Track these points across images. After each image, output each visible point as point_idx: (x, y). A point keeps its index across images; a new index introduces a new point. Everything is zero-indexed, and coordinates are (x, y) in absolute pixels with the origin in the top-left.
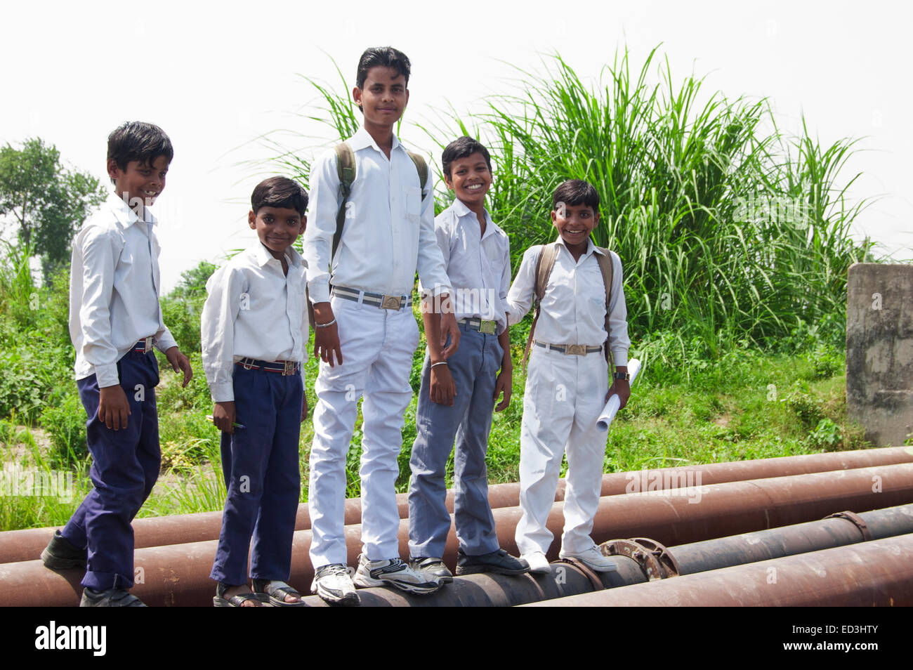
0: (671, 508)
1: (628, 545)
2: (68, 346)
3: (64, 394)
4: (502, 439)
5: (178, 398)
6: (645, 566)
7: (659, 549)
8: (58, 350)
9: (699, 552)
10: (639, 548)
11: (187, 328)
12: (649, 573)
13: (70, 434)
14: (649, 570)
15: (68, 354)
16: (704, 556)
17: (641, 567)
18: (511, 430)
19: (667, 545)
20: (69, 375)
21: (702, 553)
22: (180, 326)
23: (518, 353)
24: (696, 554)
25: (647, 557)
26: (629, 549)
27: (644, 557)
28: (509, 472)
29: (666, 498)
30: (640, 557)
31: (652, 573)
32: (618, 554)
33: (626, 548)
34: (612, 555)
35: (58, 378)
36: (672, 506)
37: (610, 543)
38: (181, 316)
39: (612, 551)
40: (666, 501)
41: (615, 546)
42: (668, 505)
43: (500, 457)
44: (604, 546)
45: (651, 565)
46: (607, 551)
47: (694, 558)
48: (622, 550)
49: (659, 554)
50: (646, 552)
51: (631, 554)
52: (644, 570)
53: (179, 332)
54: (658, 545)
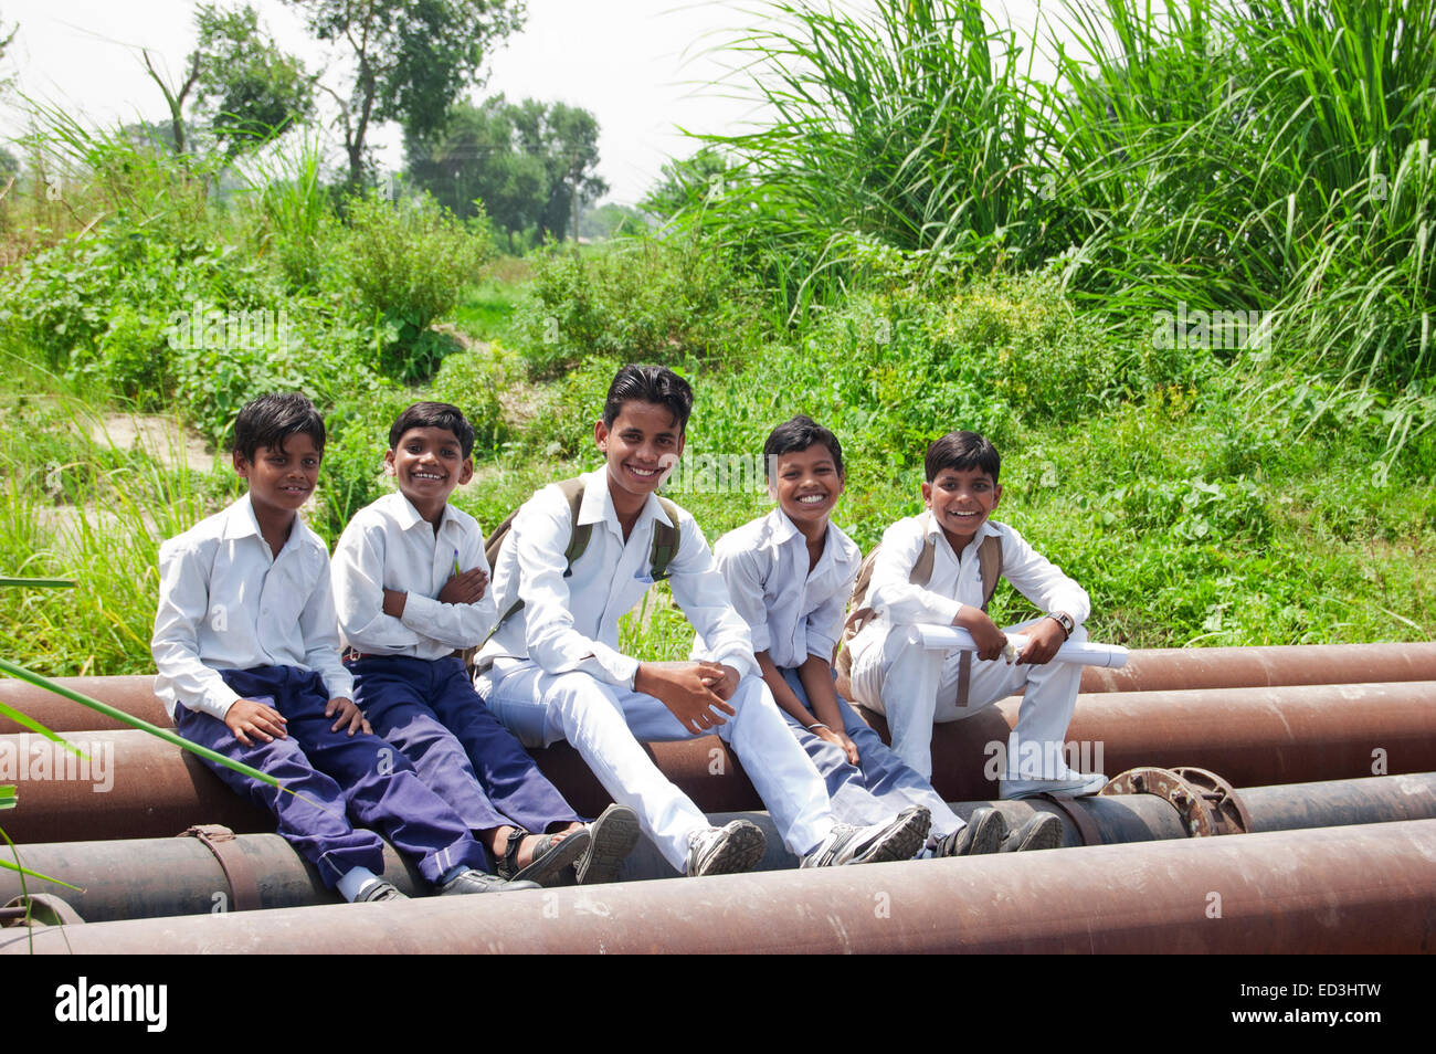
0: (1280, 720)
1: (1165, 779)
2: (368, 329)
3: (351, 417)
4: (1111, 560)
5: (552, 438)
6: (1189, 816)
7: (1221, 790)
8: (354, 333)
9: (1300, 800)
10: (1181, 786)
11: (581, 309)
12: (1193, 828)
13: (350, 492)
14: (1195, 824)
15: (367, 342)
16: (1309, 808)
17: (1182, 818)
18: (1135, 544)
19: (1236, 785)
20: (366, 380)
21: (1306, 801)
22: (569, 304)
23: (1173, 398)
24: (1295, 803)
25: (1193, 802)
26: (1165, 786)
27: (1188, 801)
28: (1117, 621)
29: (1275, 703)
30: (1181, 801)
31: (1199, 829)
32: (1147, 792)
33: (1161, 784)
34: (1138, 792)
35: (347, 384)
36: (1282, 716)
37: (1136, 772)
38: (572, 286)
39: (1139, 787)
40: (1273, 708)
41: (1145, 778)
42: (1276, 715)
43: (1105, 592)
44: (1127, 776)
45: (1198, 816)
46: (1131, 786)
47: (1287, 810)
48: (1155, 786)
49: (1219, 799)
50: (1194, 792)
51: (1168, 794)
52: (1186, 822)
53: (566, 316)
54: (1220, 782)
